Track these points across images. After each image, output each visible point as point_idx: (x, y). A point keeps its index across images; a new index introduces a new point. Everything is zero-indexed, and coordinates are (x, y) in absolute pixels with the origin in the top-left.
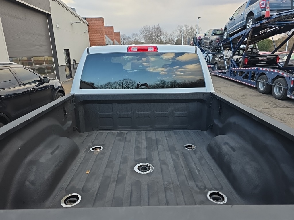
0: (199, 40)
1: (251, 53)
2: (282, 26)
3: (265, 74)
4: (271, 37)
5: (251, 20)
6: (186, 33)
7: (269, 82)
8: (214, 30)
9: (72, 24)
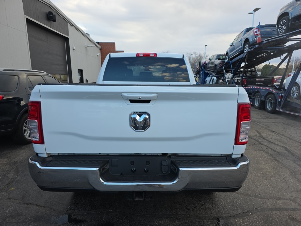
0: (204, 65)
1: (250, 75)
2: (276, 51)
3: (259, 92)
4: (268, 61)
5: (247, 45)
6: (195, 60)
7: (263, 99)
8: (218, 55)
9: (86, 47)
